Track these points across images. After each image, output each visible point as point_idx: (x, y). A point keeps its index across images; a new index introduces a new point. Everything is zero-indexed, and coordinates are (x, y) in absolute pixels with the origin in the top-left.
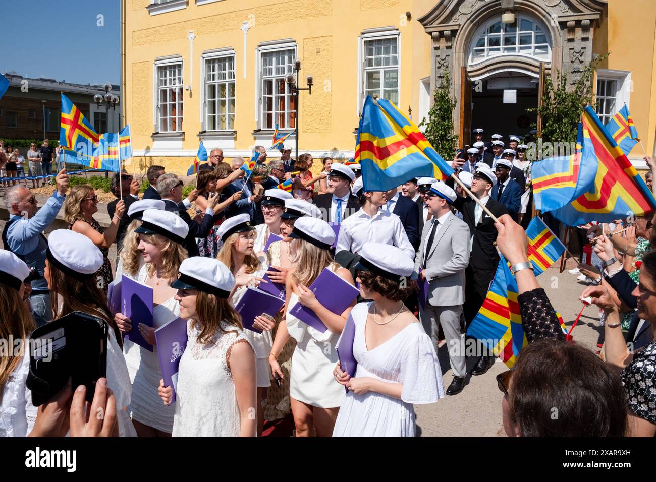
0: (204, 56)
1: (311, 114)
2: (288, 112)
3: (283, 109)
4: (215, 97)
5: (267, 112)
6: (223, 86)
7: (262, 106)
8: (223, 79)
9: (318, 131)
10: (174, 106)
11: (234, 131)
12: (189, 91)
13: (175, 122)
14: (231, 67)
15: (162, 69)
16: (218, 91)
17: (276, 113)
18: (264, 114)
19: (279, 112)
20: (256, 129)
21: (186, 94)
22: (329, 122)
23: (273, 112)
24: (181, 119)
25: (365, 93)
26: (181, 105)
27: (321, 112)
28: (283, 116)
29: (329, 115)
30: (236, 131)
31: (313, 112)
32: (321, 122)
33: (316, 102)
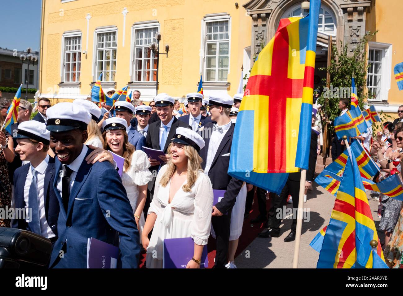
0: (96, 31)
1: (168, 72)
2: (152, 71)
3: (149, 69)
4: (102, 59)
5: (138, 70)
6: (108, 52)
7: (135, 66)
8: (109, 47)
9: (173, 84)
10: (75, 65)
12: (85, 54)
13: (75, 75)
14: (114, 39)
15: (68, 39)
16: (105, 55)
17: (144, 72)
18: (136, 71)
19: (146, 70)
20: (130, 82)
21: (83, 56)
22: (181, 77)
23: (142, 70)
24: (79, 74)
25: (206, 58)
26: (80, 64)
27: (175, 71)
28: (148, 73)
29: (180, 73)
30: (116, 83)
31: (170, 71)
32: (175, 78)
33: (172, 64)
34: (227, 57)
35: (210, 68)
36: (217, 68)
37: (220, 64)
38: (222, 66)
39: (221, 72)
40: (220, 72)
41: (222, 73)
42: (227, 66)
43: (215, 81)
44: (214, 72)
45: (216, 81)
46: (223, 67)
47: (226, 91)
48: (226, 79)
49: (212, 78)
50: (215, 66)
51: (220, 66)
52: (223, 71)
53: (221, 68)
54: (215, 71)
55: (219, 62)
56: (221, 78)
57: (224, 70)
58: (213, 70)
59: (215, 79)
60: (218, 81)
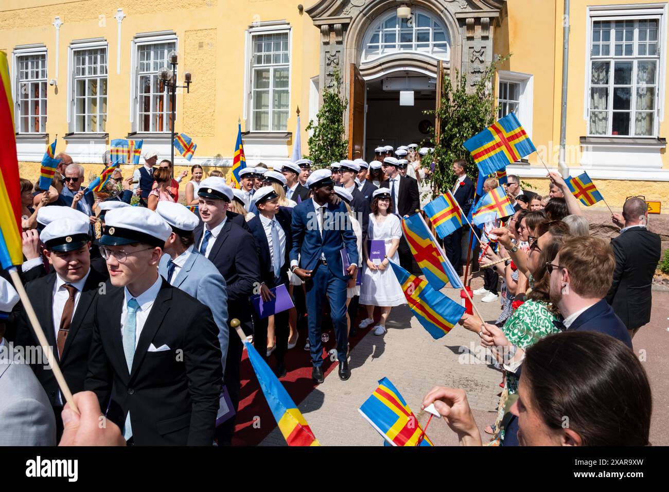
0: (72, 46)
1: (192, 116)
2: (167, 114)
3: (162, 111)
4: (84, 94)
5: (144, 113)
6: (94, 82)
7: (138, 106)
8: (95, 74)
9: (201, 135)
10: (36, 103)
11: (106, 134)
12: (54, 87)
13: (38, 122)
14: (103, 60)
15: (23, 60)
16: (89, 87)
17: (153, 115)
18: (141, 115)
19: (158, 113)
20: (131, 132)
21: (50, 90)
22: (213, 125)
23: (151, 113)
24: (45, 119)
25: (252, 93)
26: (45, 103)
27: (203, 114)
28: (161, 117)
29: (212, 117)
30: (108, 134)
31: (195, 114)
32: (203, 125)
33: (198, 103)
34: (287, 92)
35: (261, 109)
36: (270, 109)
37: (276, 103)
38: (279, 106)
39: (278, 115)
40: (276, 115)
41: (279, 117)
42: (287, 106)
43: (268, 130)
44: (266, 115)
45: (270, 129)
46: (280, 108)
47: (286, 146)
48: (286, 126)
49: (264, 126)
50: (268, 106)
51: (277, 106)
52: (282, 115)
53: (277, 110)
54: (267, 113)
55: (274, 100)
56: (278, 126)
57: (283, 112)
58: (264, 112)
59: (267, 126)
60: (273, 130)
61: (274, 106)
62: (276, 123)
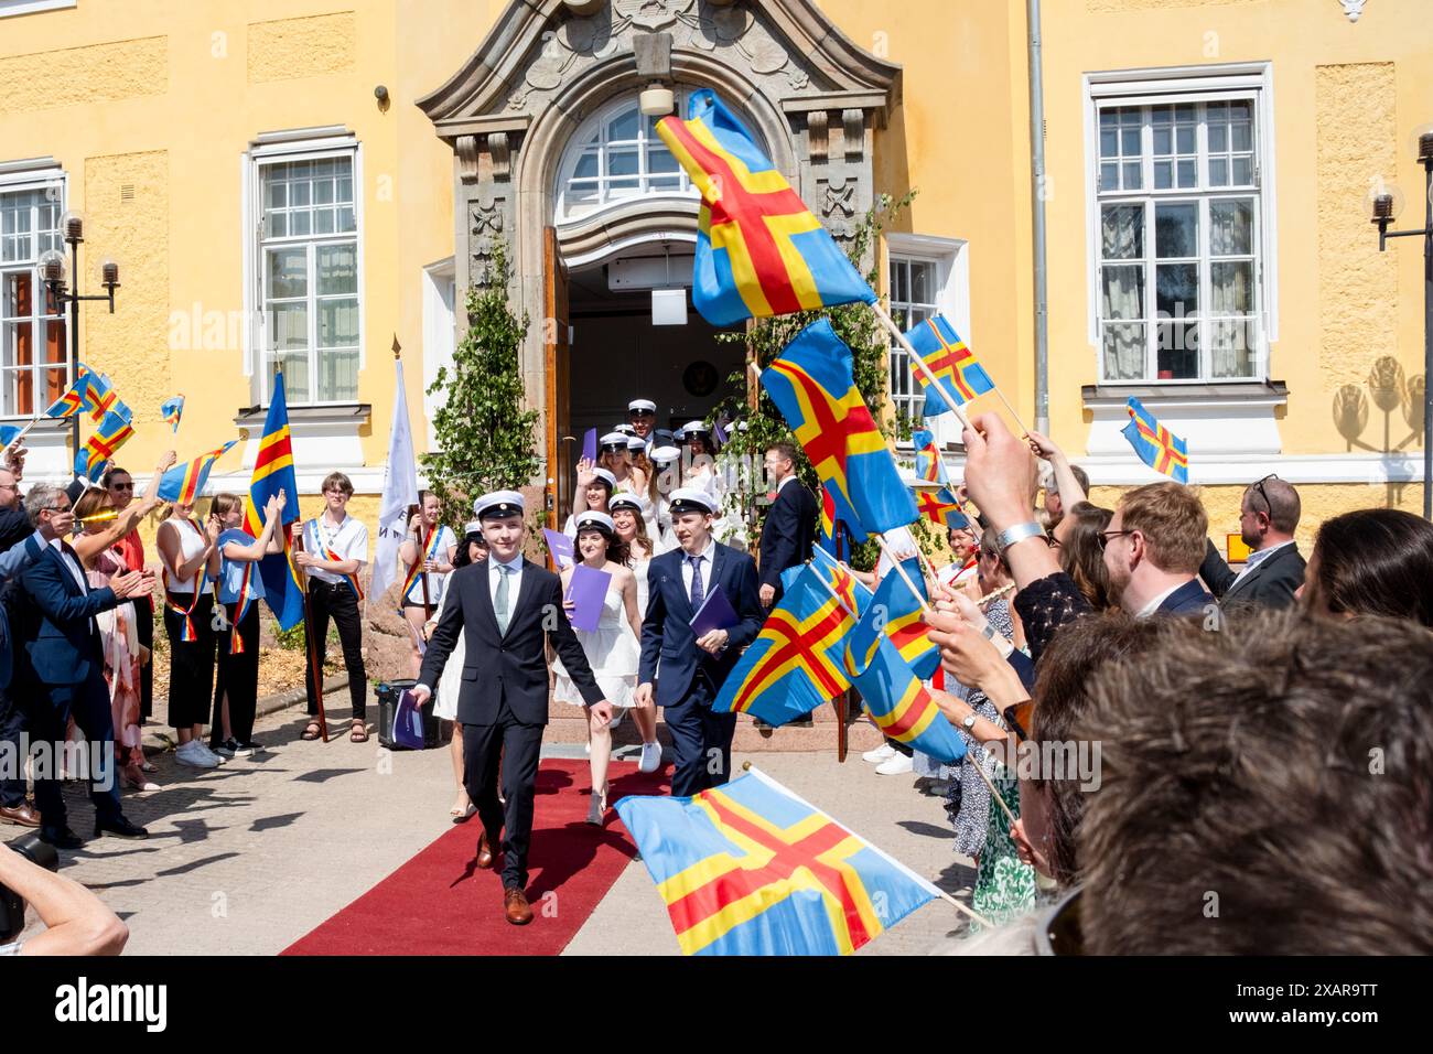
2: (40, 369)
19: (15, 367)
22: (164, 392)
25: (264, 308)
27: (139, 367)
29: (164, 373)
31: (118, 366)
32: (141, 395)
33: (125, 339)
34: (353, 303)
35: (285, 348)
36: (312, 349)
37: (325, 331)
38: (332, 338)
39: (330, 362)
40: (325, 364)
41: (332, 368)
42: (354, 339)
43: (307, 400)
44: (298, 364)
45: (313, 399)
46: (335, 345)
47: (357, 439)
48: (353, 389)
49: (294, 390)
50: (304, 342)
51: (324, 339)
52: (338, 361)
53: (327, 349)
54: (305, 359)
55: (320, 326)
56: (332, 389)
57: (343, 356)
58: (296, 358)
59: (306, 392)
60: (319, 400)
61: (321, 340)
62: (325, 383)
